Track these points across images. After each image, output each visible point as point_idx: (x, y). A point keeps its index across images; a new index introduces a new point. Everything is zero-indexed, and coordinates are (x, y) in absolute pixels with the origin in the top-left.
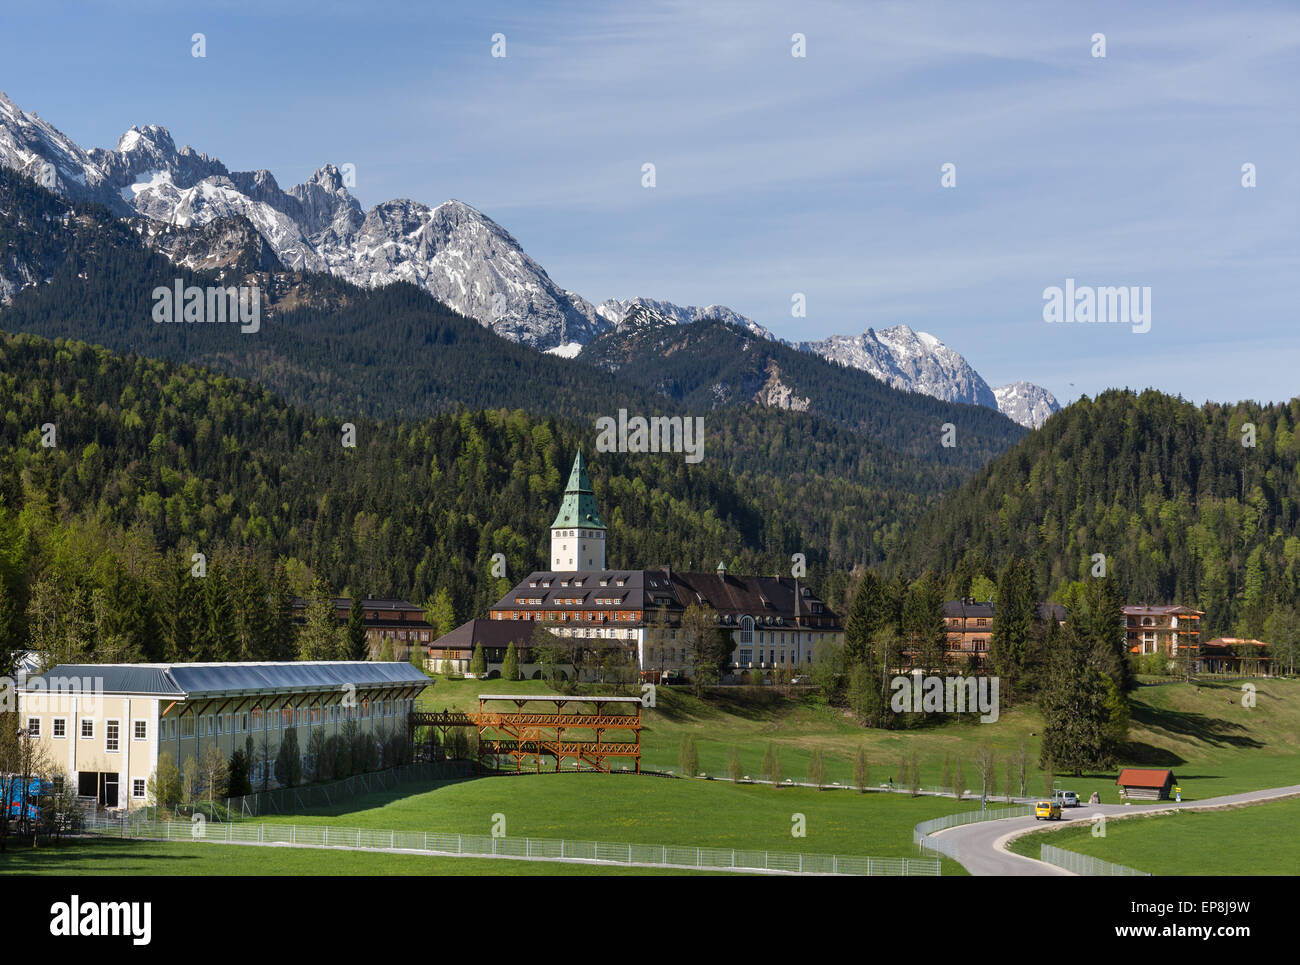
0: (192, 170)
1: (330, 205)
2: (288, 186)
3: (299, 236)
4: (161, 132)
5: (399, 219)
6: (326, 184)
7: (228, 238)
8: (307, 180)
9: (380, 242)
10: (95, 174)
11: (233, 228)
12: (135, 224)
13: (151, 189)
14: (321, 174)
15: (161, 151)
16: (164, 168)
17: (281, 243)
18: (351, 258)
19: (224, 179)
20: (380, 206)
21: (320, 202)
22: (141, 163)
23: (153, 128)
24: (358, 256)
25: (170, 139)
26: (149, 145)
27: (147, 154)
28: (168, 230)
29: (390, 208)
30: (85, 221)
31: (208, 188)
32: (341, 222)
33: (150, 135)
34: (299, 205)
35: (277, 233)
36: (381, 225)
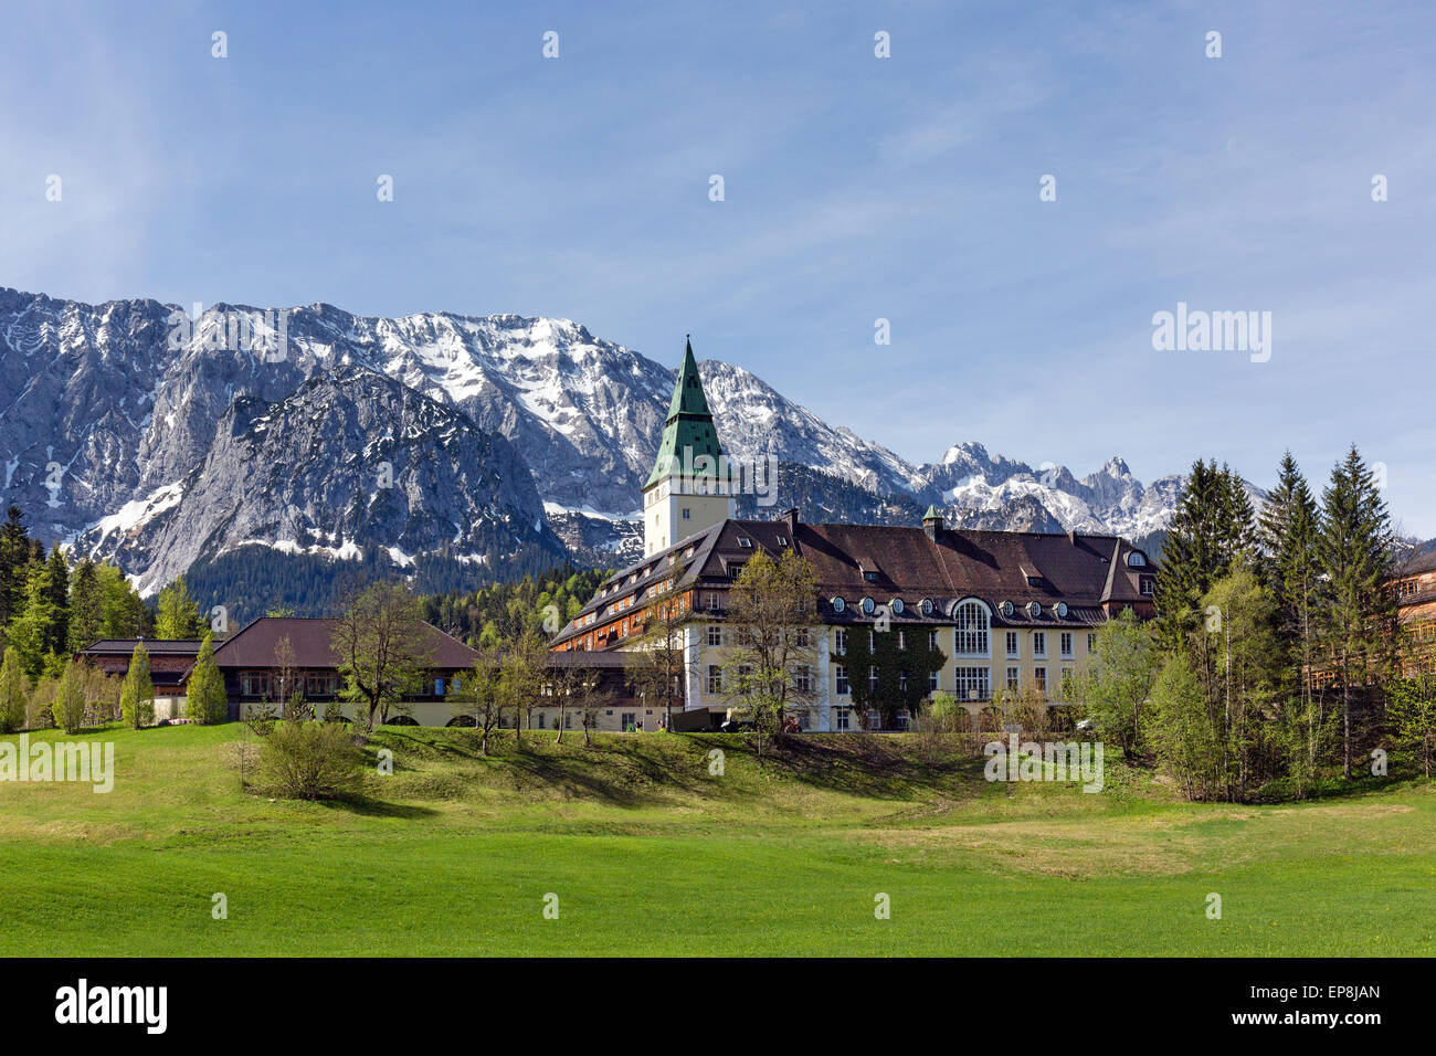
0: (1001, 471)
1: (1118, 487)
2: (1081, 476)
3: (1088, 512)
4: (976, 445)
5: (1172, 491)
6: (1114, 473)
7: (1020, 515)
8: (1097, 469)
9: (1158, 510)
10: (921, 481)
11: (1023, 506)
12: (946, 513)
13: (969, 490)
14: (1110, 466)
15: (978, 459)
16: (979, 473)
17: (1075, 520)
18: (1134, 526)
19: (1027, 476)
20: (1156, 483)
21: (1108, 486)
22: (961, 471)
23: (970, 444)
24: (1139, 524)
25: (984, 451)
26: (967, 456)
27: (965, 464)
28: (972, 515)
29: (1164, 483)
30: (894, 510)
31: (1014, 484)
32: (1127, 500)
33: (967, 449)
34: (1091, 490)
35: (1071, 511)
36: (1158, 498)
